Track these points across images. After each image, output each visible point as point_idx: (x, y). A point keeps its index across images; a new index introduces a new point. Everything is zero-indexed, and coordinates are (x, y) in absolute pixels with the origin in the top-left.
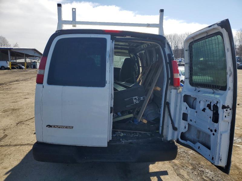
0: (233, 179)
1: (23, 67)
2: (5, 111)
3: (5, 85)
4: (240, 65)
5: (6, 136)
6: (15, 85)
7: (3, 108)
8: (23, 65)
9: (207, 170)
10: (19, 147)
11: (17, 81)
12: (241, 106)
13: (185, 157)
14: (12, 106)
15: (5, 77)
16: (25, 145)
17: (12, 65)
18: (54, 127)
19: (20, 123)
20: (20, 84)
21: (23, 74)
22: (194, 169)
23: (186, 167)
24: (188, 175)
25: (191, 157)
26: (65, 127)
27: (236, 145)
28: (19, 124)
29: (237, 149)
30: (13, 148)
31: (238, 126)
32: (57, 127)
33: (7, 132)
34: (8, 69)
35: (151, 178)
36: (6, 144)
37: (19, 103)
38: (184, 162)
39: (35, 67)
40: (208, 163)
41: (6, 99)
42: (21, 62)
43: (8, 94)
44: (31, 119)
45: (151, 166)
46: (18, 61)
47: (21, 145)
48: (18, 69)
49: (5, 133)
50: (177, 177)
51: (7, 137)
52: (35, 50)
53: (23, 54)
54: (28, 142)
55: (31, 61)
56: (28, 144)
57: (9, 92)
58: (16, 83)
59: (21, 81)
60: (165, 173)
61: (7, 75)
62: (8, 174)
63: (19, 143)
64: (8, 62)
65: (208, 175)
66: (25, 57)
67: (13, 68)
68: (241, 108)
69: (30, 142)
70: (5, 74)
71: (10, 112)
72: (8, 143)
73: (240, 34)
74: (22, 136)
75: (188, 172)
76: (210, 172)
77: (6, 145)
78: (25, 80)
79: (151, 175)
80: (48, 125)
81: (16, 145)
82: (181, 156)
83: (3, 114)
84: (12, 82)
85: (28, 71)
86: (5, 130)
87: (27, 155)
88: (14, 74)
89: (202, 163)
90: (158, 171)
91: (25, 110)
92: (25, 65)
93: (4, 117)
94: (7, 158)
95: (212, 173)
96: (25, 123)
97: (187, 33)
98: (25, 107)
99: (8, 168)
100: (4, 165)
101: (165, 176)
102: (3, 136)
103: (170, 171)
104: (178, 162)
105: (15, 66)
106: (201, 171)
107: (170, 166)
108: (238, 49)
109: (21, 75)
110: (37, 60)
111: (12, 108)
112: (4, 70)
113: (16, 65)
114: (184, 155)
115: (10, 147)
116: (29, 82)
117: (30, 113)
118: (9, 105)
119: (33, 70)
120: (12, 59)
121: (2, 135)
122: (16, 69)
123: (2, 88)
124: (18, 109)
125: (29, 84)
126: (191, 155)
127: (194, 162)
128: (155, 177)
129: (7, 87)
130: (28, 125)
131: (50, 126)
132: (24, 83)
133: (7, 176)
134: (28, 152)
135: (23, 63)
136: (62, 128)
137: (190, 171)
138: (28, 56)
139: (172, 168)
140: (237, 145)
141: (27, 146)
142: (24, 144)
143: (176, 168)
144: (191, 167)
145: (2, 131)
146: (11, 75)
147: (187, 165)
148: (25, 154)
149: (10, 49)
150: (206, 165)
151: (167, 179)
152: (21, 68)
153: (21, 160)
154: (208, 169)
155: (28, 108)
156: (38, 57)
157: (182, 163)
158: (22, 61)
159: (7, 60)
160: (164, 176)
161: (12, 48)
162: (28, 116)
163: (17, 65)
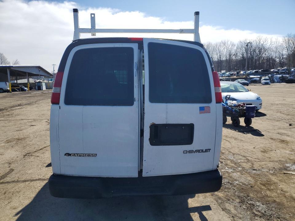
0: (290, 212)
1: (26, 89)
2: (8, 141)
3: (5, 111)
4: (289, 78)
5: (12, 170)
6: (17, 111)
7: (6, 137)
8: (26, 87)
9: (257, 203)
10: (29, 182)
11: (19, 105)
12: (294, 126)
13: (230, 189)
14: (17, 135)
15: (4, 101)
16: (36, 180)
17: (12, 87)
18: (74, 155)
19: (28, 155)
20: (24, 109)
21: (25, 97)
22: (242, 202)
23: (231, 200)
24: (235, 209)
25: (237, 188)
26: (87, 155)
27: (290, 173)
28: (26, 156)
29: (292, 177)
30: (22, 185)
31: (292, 150)
32: (77, 155)
33: (13, 166)
34: (8, 91)
35: (192, 214)
36: (13, 180)
37: (24, 131)
38: (229, 194)
39: (40, 88)
40: (258, 195)
41: (9, 127)
42: (23, 82)
43: (10, 121)
44: (41, 150)
45: (190, 201)
46: (20, 81)
47: (32, 181)
48: (20, 91)
49: (11, 167)
50: (222, 212)
51: (13, 172)
52: (39, 68)
53: (25, 73)
54: (40, 177)
55: (34, 81)
56: (39, 179)
57: (10, 118)
58: (19, 107)
59: (25, 105)
60: (208, 208)
61: (7, 99)
62: (18, 216)
63: (29, 178)
64: (7, 83)
65: (260, 209)
66: (27, 77)
67: (13, 90)
68: (294, 129)
69: (42, 176)
70: (4, 97)
71: (14, 142)
72: (16, 179)
73: (287, 40)
74: (31, 170)
75: (235, 206)
76: (262, 205)
77: (13, 182)
78: (29, 104)
79: (190, 210)
80: (67, 154)
81: (25, 181)
82: (226, 188)
83: (7, 144)
84: (14, 107)
85: (32, 93)
86: (10, 164)
87: (39, 192)
88: (15, 98)
89: (251, 195)
90: (199, 205)
91: (32, 140)
92: (27, 87)
93: (7, 148)
94: (16, 196)
95: (264, 206)
96: (33, 154)
97: (223, 41)
98: (31, 136)
99: (18, 207)
100: (13, 204)
101: (208, 211)
102: (8, 171)
103: (214, 205)
104: (222, 195)
105: (16, 88)
106: (250, 204)
107: (213, 200)
108: (286, 59)
109: (23, 98)
110: (43, 79)
111: (16, 137)
112: (3, 92)
113: (16, 86)
114: (229, 186)
115: (18, 183)
116: (34, 106)
117: (39, 143)
118: (12, 134)
119: (38, 92)
120: (12, 80)
121: (8, 169)
122: (17, 91)
123: (2, 114)
124: (24, 139)
125: (35, 109)
126: (238, 186)
127: (242, 194)
128: (196, 213)
129: (8, 113)
130: (38, 156)
131: (69, 155)
132: (29, 108)
133: (17, 217)
134: (40, 188)
135: (25, 83)
136: (83, 156)
137: (237, 204)
138: (31, 75)
139: (215, 202)
140: (292, 173)
141: (38, 182)
142: (34, 179)
143: (220, 201)
144: (238, 200)
145: (7, 165)
146: (11, 99)
147: (233, 198)
148: (37, 191)
149: (10, 67)
150: (255, 197)
151: (210, 214)
152: (23, 90)
153: (32, 199)
154: (259, 202)
155: (36, 136)
156: (43, 76)
157: (227, 195)
158: (25, 81)
159: (5, 80)
160: (206, 211)
161: (12, 66)
162: (37, 146)
163: (19, 87)
